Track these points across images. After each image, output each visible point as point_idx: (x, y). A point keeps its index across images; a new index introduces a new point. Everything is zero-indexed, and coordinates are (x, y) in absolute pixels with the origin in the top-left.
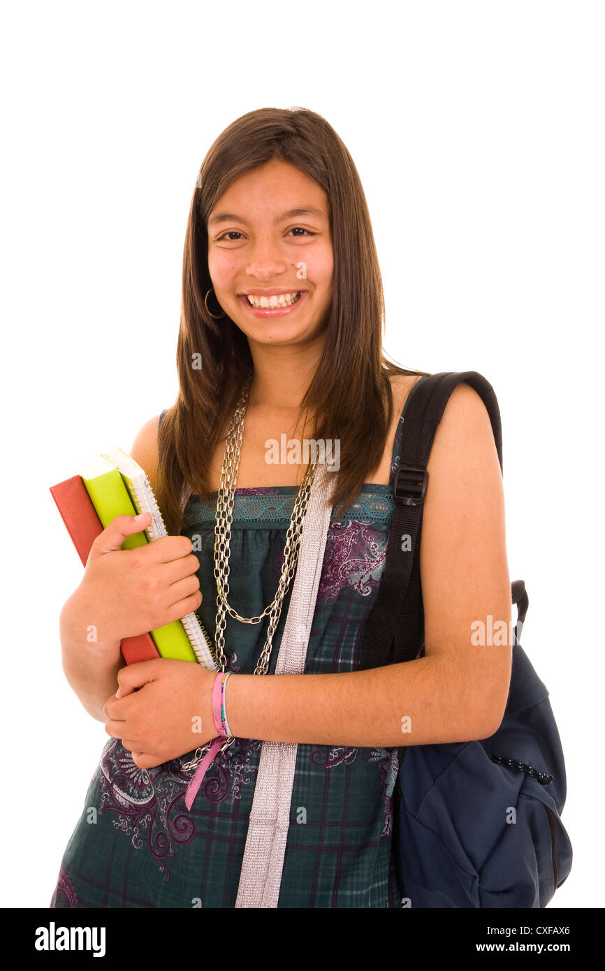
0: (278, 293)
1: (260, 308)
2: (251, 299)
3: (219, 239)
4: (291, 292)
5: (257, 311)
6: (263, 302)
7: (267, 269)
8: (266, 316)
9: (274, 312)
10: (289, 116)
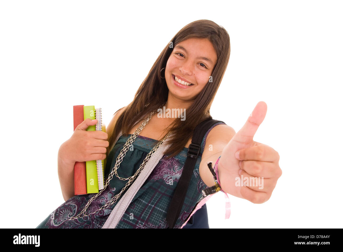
0: (185, 81)
1: (177, 82)
2: (176, 78)
3: (176, 54)
4: (189, 83)
5: (175, 82)
6: (180, 81)
7: (186, 71)
8: (177, 86)
9: (180, 85)
10: (219, 28)
